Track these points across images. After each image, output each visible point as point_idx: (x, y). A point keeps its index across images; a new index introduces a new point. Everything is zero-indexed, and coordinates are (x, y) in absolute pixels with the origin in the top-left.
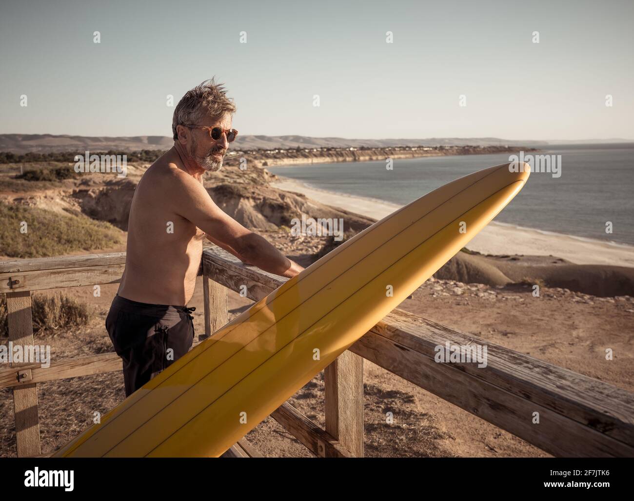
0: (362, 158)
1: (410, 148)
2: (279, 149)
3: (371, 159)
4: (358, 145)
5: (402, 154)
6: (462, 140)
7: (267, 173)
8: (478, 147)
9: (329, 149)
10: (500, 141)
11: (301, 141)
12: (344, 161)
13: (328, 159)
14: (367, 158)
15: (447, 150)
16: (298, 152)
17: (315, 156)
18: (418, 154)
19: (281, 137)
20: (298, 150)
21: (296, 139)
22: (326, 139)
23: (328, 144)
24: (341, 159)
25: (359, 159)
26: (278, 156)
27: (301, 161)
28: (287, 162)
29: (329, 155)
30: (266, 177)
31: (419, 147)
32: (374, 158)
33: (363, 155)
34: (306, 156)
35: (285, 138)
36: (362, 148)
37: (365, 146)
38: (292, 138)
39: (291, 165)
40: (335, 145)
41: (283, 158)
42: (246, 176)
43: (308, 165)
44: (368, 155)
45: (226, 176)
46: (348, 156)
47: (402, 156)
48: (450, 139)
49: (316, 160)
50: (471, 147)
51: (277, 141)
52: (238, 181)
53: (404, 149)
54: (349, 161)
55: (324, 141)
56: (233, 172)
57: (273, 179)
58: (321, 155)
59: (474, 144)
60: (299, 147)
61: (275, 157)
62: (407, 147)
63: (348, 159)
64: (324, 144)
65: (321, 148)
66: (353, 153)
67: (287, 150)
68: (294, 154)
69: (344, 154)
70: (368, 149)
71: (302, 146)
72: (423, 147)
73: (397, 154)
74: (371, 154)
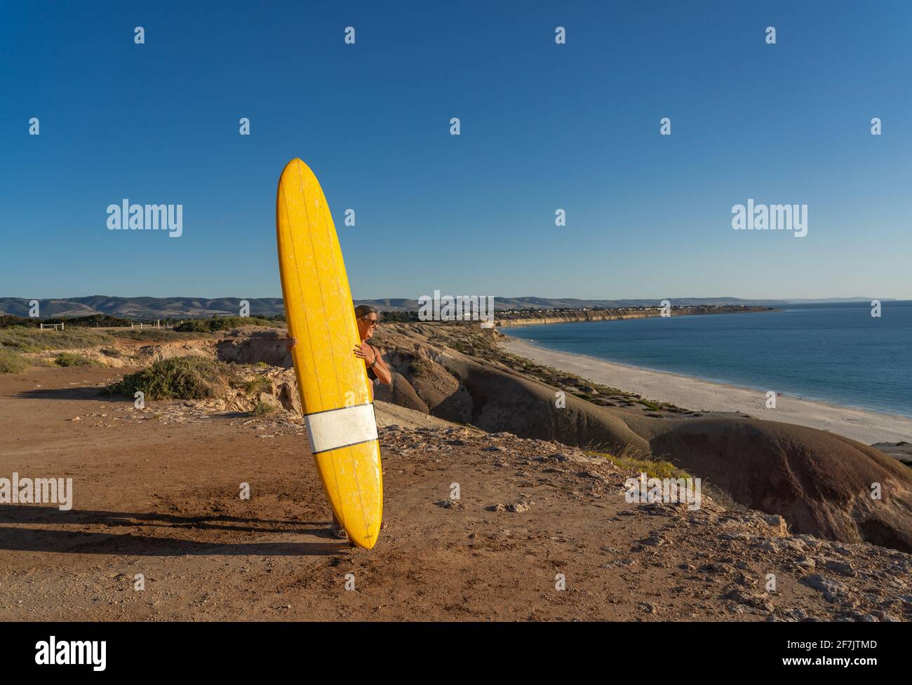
0: (594, 318)
1: (644, 308)
2: (513, 310)
3: (604, 319)
4: (592, 306)
5: (635, 314)
6: (698, 299)
7: (496, 333)
8: (714, 306)
9: (561, 310)
10: (736, 300)
11: (538, 302)
12: (577, 321)
13: (560, 320)
14: (600, 318)
15: (681, 310)
16: (532, 313)
17: (548, 316)
18: (651, 314)
19: (517, 299)
20: (532, 311)
21: (533, 300)
22: (561, 300)
23: (563, 305)
24: (573, 319)
25: (591, 319)
26: (511, 317)
27: (534, 322)
28: (520, 322)
29: (562, 315)
30: (495, 336)
31: (653, 307)
32: (607, 318)
33: (596, 316)
34: (539, 317)
35: (522, 300)
36: (595, 309)
37: (599, 306)
38: (528, 299)
39: (524, 325)
40: (569, 305)
41: (517, 319)
42: (473, 335)
43: (541, 325)
44: (601, 315)
45: (451, 335)
46: (581, 317)
47: (636, 316)
48: (685, 299)
49: (548, 321)
50: (706, 306)
51: (514, 303)
52: (462, 340)
53: (638, 309)
54: (582, 322)
55: (559, 303)
56: (460, 332)
57: (503, 339)
58: (554, 316)
59: (709, 304)
60: (532, 308)
61: (508, 318)
62: (641, 307)
63: (580, 319)
64: (560, 305)
65: (554, 309)
66: (586, 313)
67: (520, 311)
68: (527, 315)
69: (577, 315)
70: (602, 309)
71: (536, 307)
72: (657, 307)
73: (630, 314)
74: (603, 314)
